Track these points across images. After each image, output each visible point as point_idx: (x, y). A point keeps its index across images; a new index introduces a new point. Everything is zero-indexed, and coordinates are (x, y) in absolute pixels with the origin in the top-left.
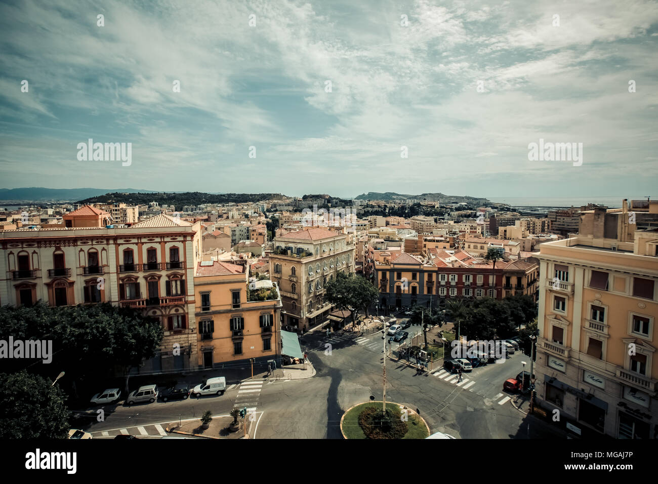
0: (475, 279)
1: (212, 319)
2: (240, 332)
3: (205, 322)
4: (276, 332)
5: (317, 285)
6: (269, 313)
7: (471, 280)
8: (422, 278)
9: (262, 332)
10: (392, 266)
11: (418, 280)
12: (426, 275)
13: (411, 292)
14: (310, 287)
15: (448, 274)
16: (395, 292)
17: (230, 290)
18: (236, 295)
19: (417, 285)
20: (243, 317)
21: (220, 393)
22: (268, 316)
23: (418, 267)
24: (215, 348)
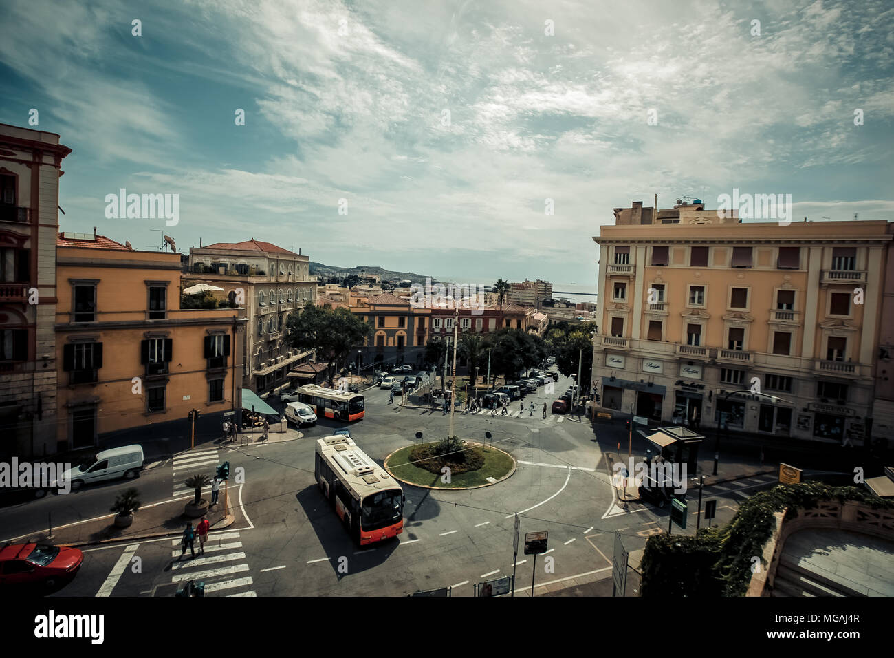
0: (473, 324)
1: (99, 341)
2: (162, 367)
3: (80, 346)
4: (233, 367)
5: (270, 326)
6: (223, 332)
7: (469, 326)
8: (411, 324)
9: (208, 368)
10: (372, 307)
11: (406, 327)
12: (417, 320)
13: (396, 345)
14: (261, 326)
15: (444, 318)
16: (375, 345)
17: (146, 282)
18: (157, 293)
19: (404, 334)
20: (169, 337)
21: (131, 475)
22: (220, 337)
23: (406, 309)
24: (101, 402)
